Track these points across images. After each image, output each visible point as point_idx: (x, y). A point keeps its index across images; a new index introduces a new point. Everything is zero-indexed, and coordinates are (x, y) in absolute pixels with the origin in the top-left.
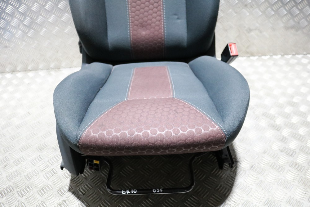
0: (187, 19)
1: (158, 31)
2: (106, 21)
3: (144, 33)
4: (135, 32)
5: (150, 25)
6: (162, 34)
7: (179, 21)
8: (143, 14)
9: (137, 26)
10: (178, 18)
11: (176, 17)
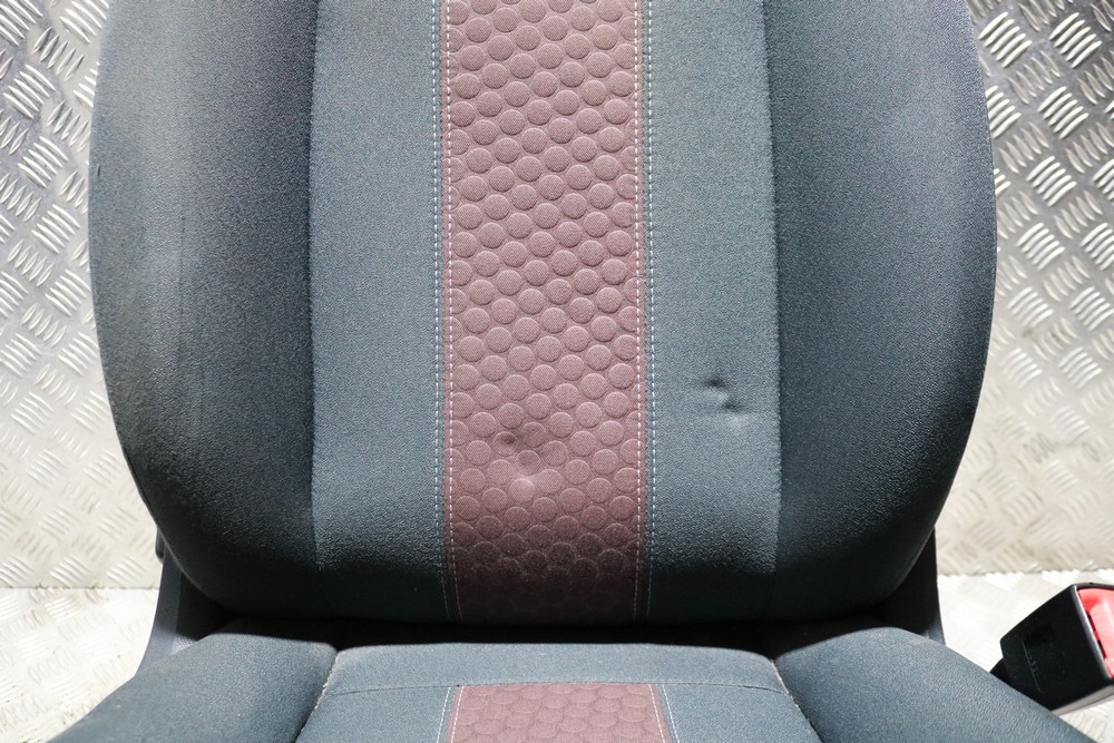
0: (782, 413)
1: (610, 475)
2: (311, 397)
3: (526, 482)
4: (474, 476)
5: (566, 437)
6: (634, 498)
7: (736, 421)
8: (526, 371)
9: (488, 437)
10: (731, 406)
11: (722, 397)
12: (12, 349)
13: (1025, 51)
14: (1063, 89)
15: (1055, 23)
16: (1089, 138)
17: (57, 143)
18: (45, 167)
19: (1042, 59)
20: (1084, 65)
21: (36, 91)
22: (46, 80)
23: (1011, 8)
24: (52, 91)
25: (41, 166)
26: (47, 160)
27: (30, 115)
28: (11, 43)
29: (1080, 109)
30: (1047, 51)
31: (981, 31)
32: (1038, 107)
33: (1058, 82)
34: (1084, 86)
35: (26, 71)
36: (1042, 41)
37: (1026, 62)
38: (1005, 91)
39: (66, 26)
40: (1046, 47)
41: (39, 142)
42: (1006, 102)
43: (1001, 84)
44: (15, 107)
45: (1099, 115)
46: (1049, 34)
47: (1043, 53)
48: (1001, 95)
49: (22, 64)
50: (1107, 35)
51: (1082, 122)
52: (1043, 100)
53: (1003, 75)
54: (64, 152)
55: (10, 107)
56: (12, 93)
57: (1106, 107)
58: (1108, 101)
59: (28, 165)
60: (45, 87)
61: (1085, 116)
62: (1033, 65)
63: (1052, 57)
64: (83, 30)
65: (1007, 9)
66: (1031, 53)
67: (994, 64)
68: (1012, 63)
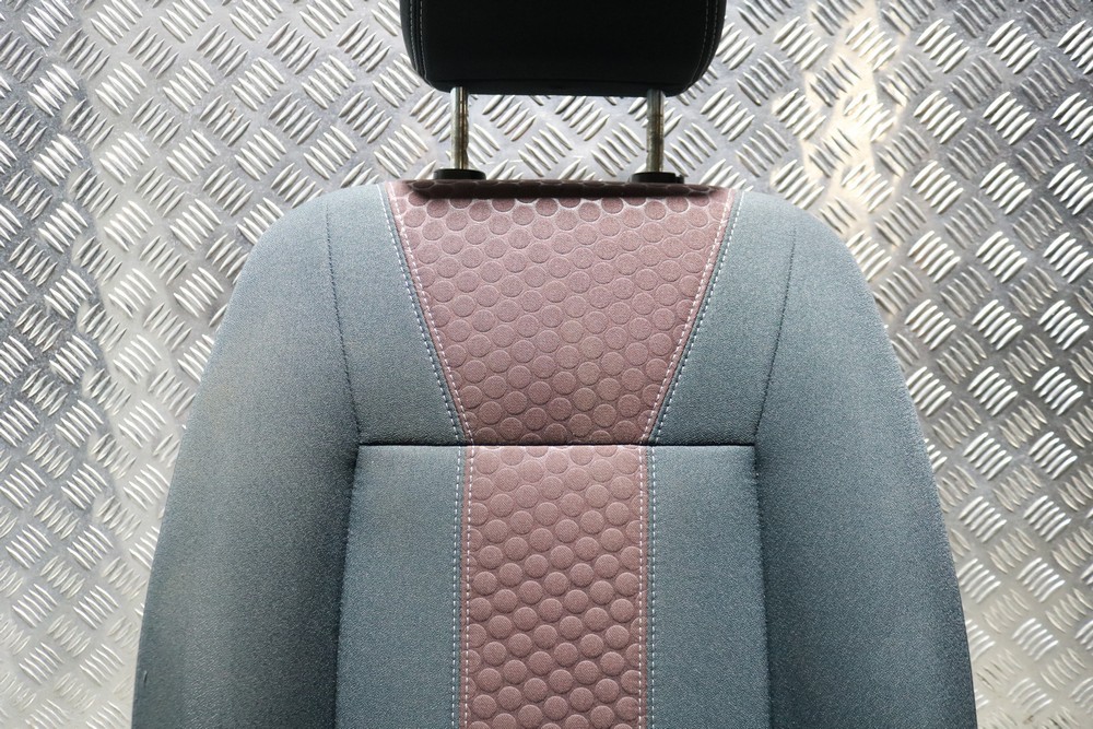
12: (42, 714)
13: (1007, 465)
14: (1045, 498)
15: (1032, 440)
16: (1074, 541)
17: (105, 531)
18: (92, 552)
19: (1023, 472)
20: (1063, 477)
21: (90, 486)
22: (101, 478)
23: (992, 428)
24: (105, 487)
25: (88, 551)
26: (94, 546)
27: (83, 506)
28: (73, 445)
29: (1063, 515)
30: (1027, 465)
31: (964, 449)
32: (1023, 513)
33: (1039, 492)
34: (1064, 496)
35: (84, 469)
36: (1022, 456)
37: (1009, 475)
38: (991, 501)
39: (123, 433)
40: (1026, 461)
41: (88, 530)
42: (992, 510)
43: (985, 495)
44: (70, 499)
45: (1082, 521)
46: (1028, 450)
47: (1024, 467)
48: (986, 504)
49: (81, 463)
50: (1081, 451)
51: (1066, 527)
52: (1027, 508)
53: (988, 487)
54: (110, 540)
55: (65, 498)
56: (69, 487)
57: (1087, 513)
58: (1087, 508)
59: (77, 550)
60: (99, 483)
61: (1068, 521)
62: (1015, 477)
63: (1032, 470)
64: (137, 436)
65: (987, 430)
66: (1012, 466)
67: (979, 477)
68: (995, 476)
